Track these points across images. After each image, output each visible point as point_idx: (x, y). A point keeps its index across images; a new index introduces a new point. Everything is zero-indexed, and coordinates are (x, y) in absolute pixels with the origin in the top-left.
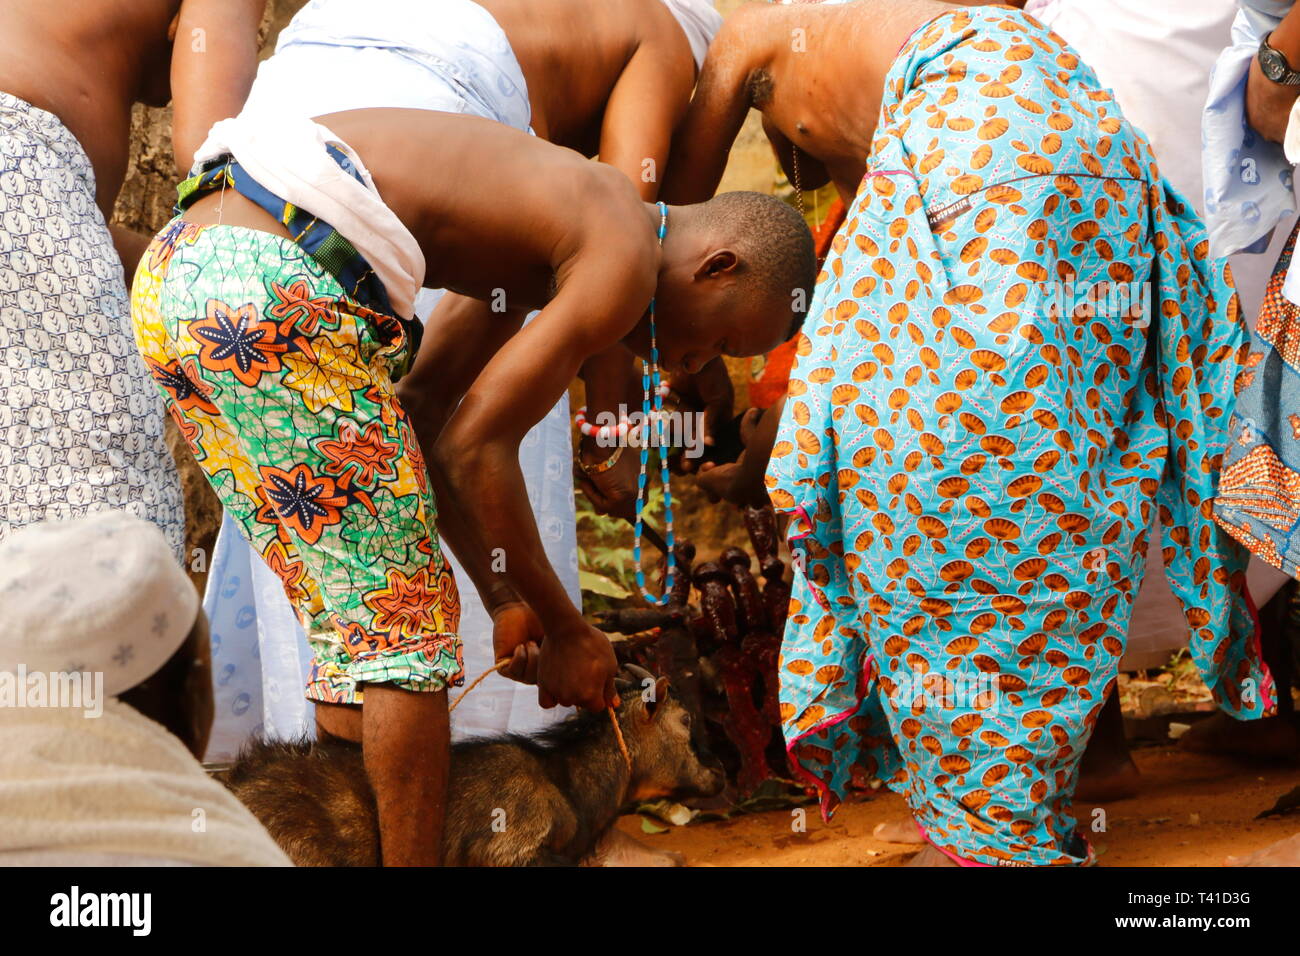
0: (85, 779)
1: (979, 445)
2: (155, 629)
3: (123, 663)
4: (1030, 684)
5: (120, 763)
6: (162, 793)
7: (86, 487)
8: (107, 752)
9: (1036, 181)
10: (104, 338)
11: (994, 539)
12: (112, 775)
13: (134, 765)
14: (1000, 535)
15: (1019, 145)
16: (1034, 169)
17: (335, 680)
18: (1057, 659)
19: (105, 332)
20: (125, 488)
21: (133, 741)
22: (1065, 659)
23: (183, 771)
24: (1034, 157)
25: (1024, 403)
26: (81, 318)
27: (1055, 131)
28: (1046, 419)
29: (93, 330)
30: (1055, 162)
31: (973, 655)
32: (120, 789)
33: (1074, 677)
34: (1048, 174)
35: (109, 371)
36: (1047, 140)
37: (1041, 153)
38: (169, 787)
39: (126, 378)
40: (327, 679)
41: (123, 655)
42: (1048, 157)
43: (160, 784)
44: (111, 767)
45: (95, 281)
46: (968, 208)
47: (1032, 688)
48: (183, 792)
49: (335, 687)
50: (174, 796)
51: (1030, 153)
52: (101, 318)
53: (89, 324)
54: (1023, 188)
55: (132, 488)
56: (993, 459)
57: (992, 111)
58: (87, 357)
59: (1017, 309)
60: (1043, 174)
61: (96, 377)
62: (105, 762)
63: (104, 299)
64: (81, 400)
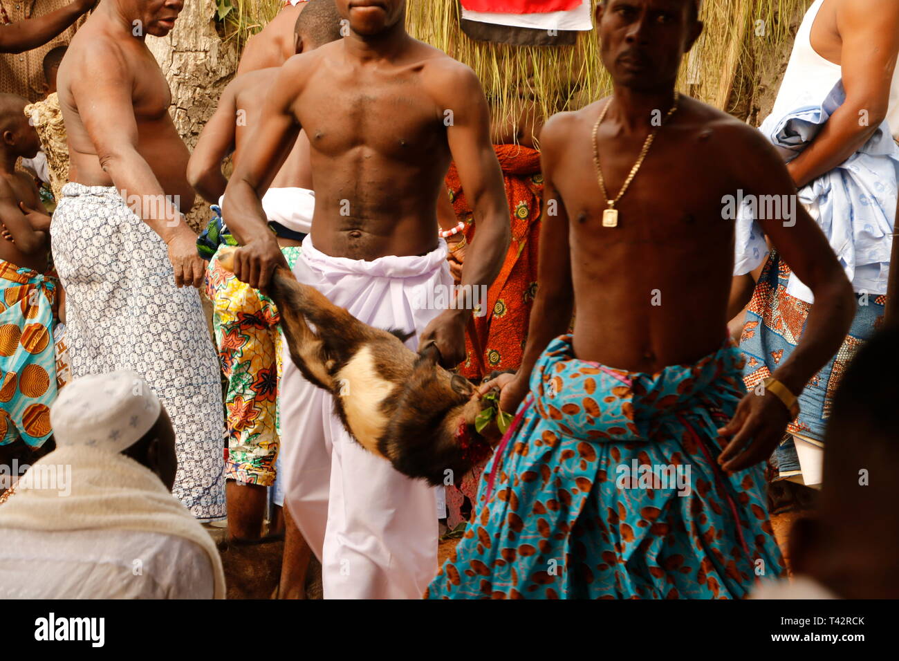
0: (113, 495)
2: (131, 424)
3: (115, 439)
5: (129, 486)
6: (150, 502)
8: (124, 482)
12: (126, 493)
13: (136, 487)
17: (250, 472)
21: (135, 476)
23: (159, 491)
32: (129, 500)
38: (153, 499)
40: (245, 470)
41: (114, 436)
43: (149, 497)
44: (125, 489)
48: (160, 501)
49: (248, 475)
50: (156, 503)
62: (122, 486)
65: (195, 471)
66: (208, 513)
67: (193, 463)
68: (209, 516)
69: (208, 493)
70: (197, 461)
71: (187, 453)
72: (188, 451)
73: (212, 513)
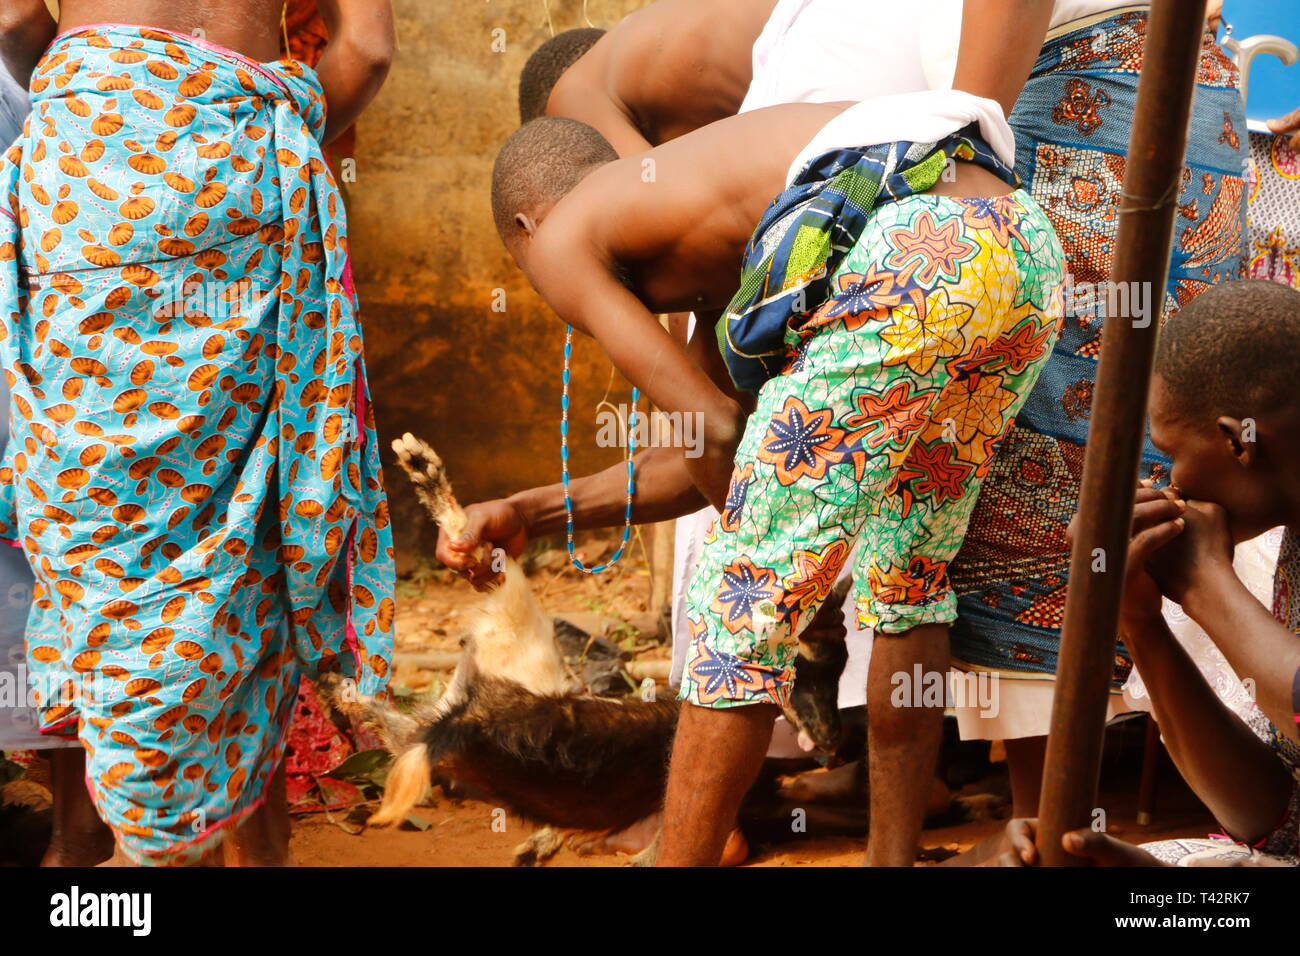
9: (99, 273)
15: (86, 235)
16: (98, 261)
18: (115, 673)
22: (125, 672)
24: (99, 248)
27: (127, 220)
28: (103, 497)
30: (122, 254)
34: (114, 266)
36: (117, 229)
37: (107, 244)
42: (115, 249)
46: (39, 287)
51: (95, 244)
54: (85, 280)
57: (65, 191)
60: (108, 266)
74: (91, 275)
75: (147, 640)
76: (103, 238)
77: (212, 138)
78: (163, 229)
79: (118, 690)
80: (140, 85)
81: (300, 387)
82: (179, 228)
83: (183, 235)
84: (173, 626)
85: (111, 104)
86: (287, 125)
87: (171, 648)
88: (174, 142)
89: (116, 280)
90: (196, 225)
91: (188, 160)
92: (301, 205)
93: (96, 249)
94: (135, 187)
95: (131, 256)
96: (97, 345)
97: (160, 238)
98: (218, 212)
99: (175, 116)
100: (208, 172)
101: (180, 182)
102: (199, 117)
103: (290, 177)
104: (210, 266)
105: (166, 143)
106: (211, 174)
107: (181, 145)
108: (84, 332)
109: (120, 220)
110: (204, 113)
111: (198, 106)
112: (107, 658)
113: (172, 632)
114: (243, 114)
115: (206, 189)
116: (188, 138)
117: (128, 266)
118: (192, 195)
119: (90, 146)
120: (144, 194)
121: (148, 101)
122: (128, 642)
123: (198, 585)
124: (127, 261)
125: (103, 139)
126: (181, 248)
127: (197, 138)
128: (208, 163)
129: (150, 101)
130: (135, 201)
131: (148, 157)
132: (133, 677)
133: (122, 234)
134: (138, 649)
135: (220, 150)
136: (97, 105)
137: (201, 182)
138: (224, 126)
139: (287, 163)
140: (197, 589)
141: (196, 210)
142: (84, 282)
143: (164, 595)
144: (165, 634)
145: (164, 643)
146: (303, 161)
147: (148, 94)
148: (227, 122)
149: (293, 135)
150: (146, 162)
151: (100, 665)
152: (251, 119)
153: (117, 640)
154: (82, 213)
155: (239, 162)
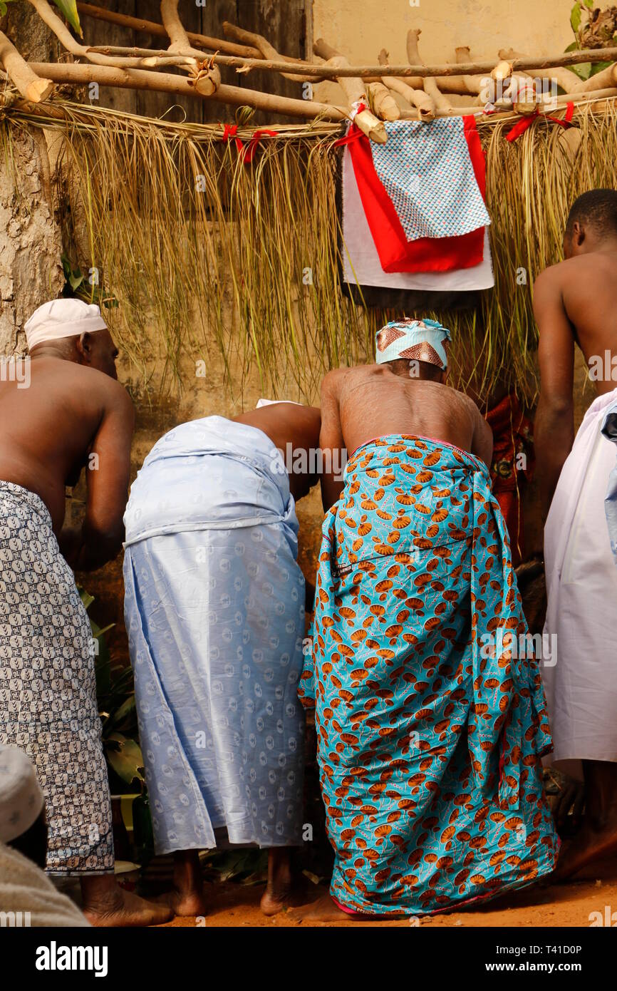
1: (338, 694)
3: (14, 823)
4: (379, 809)
7: (60, 702)
9: (384, 559)
10: (71, 617)
11: (346, 744)
14: (349, 742)
15: (376, 539)
16: (383, 553)
18: (393, 795)
19: (71, 614)
20: (78, 701)
22: (398, 795)
24: (383, 546)
25: (363, 676)
26: (60, 607)
27: (397, 530)
29: (65, 613)
30: (394, 548)
31: (347, 797)
33: (404, 805)
34: (391, 554)
35: (73, 635)
36: (391, 535)
37: (387, 543)
39: (81, 638)
41: (15, 818)
42: (391, 545)
45: (66, 586)
46: (351, 571)
47: (381, 811)
51: (381, 544)
52: (70, 606)
53: (64, 611)
55: (81, 701)
56: (343, 702)
57: (364, 518)
58: (62, 628)
59: (367, 629)
60: (388, 555)
61: (66, 639)
63: (71, 596)
64: (59, 652)
65: (93, 815)
66: (103, 864)
67: (92, 807)
68: (103, 867)
69: (104, 841)
70: (96, 804)
71: (87, 795)
72: (88, 792)
73: (107, 865)
74: (380, 561)
75: (411, 780)
76: (385, 540)
77: (441, 488)
78: (415, 533)
79: (394, 805)
80: (404, 462)
81: (487, 620)
82: (423, 533)
83: (426, 536)
84: (426, 773)
85: (389, 471)
86: (480, 482)
87: (424, 784)
88: (420, 490)
89: (391, 561)
90: (432, 531)
91: (427, 498)
92: (483, 522)
93: (381, 546)
94: (400, 512)
95: (399, 549)
96: (384, 599)
97: (414, 538)
98: (444, 525)
99: (422, 477)
100: (438, 504)
101: (423, 509)
102: (434, 478)
103: (479, 507)
104: (443, 556)
105: (416, 490)
106: (439, 505)
107: (424, 492)
108: (378, 591)
109: (393, 530)
110: (437, 476)
111: (434, 472)
112: (391, 787)
113: (425, 776)
114: (458, 477)
115: (437, 513)
116: (428, 488)
117: (398, 554)
118: (429, 516)
119: (377, 493)
120: (405, 515)
121: (408, 470)
122: (401, 779)
123: (439, 751)
124: (397, 551)
125: (384, 488)
126: (426, 544)
127: (433, 488)
128: (438, 500)
129: (409, 469)
130: (400, 519)
131: (406, 496)
132: (403, 798)
133: (394, 537)
134: (406, 784)
135: (445, 493)
136: (382, 472)
137: (434, 509)
138: (447, 482)
139: (478, 500)
140: (440, 754)
141: (432, 523)
142: (376, 564)
143: (422, 757)
144: (421, 777)
145: (420, 782)
146: (487, 501)
147: (408, 466)
148: (450, 481)
149: (482, 488)
150: (405, 499)
151: (385, 791)
152: (463, 480)
153: (396, 778)
154: (374, 528)
155: (454, 501)
